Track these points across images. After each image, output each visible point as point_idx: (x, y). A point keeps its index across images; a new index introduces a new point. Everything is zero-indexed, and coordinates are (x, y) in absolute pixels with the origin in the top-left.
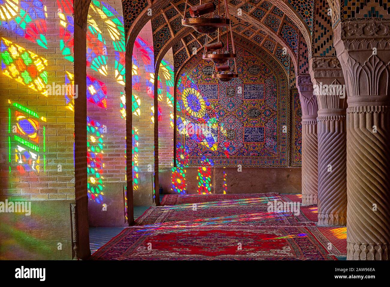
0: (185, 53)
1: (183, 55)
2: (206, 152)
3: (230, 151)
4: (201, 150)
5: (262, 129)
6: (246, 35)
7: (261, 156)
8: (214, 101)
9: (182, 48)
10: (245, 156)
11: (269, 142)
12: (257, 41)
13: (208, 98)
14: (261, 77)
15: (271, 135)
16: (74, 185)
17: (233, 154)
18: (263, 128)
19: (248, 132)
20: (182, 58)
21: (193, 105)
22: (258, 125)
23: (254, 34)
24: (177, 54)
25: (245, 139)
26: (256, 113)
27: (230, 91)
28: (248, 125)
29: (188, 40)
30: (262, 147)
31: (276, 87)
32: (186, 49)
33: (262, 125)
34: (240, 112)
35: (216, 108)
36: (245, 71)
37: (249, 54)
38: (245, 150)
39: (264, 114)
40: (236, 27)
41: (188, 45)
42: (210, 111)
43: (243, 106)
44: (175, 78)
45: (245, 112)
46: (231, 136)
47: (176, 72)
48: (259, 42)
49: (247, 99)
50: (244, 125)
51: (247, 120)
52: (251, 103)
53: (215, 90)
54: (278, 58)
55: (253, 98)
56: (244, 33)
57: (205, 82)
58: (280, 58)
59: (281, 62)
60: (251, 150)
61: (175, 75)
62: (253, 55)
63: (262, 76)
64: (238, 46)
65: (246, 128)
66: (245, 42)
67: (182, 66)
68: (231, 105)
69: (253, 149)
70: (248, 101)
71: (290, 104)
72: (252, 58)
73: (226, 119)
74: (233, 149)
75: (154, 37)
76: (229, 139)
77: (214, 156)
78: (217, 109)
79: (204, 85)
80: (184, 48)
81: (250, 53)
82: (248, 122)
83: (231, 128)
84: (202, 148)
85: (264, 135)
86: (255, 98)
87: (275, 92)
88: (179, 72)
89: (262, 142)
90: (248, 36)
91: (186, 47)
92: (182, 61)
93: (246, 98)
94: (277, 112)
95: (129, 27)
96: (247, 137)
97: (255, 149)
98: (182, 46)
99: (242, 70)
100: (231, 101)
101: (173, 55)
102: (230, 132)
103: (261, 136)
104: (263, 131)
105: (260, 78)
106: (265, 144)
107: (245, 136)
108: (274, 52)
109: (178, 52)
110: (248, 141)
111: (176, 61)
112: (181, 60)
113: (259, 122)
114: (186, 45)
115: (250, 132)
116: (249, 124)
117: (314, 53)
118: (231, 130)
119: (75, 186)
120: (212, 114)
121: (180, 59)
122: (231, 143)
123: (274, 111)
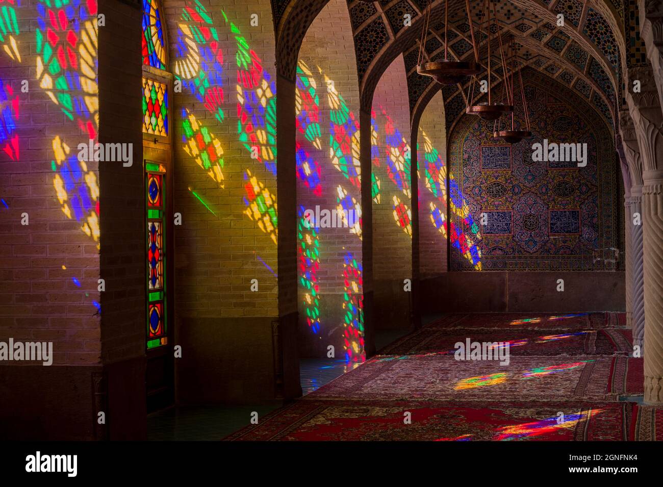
0: (462, 100)
1: (459, 103)
2: (495, 249)
3: (529, 247)
4: (486, 245)
5: (576, 214)
6: (549, 71)
7: (575, 254)
8: (505, 172)
9: (457, 93)
10: (551, 254)
11: (587, 232)
12: (566, 80)
13: (496, 166)
14: (572, 134)
15: (589, 222)
16: (277, 296)
17: (534, 252)
18: (578, 212)
19: (555, 218)
20: (457, 108)
21: (475, 178)
22: (570, 207)
23: (561, 71)
24: (449, 103)
25: (551, 229)
26: (566, 189)
27: (528, 157)
28: (556, 208)
29: (466, 81)
30: (577, 241)
31: (595, 150)
32: (463, 94)
33: (576, 207)
34: (544, 188)
35: (509, 181)
36: (550, 126)
37: (554, 101)
38: (552, 245)
39: (579, 190)
40: (534, 60)
41: (466, 89)
42: (500, 187)
43: (548, 179)
44: (447, 136)
45: (551, 188)
46: (530, 224)
47: (449, 128)
48: (569, 82)
49: (553, 169)
50: (549, 207)
51: (553, 200)
52: (560, 174)
53: (506, 155)
54: (597, 105)
55: (562, 167)
56: (546, 69)
57: (491, 143)
58: (600, 106)
59: (602, 111)
60: (561, 245)
61: (447, 133)
62: (561, 102)
63: (575, 133)
64: (538, 89)
65: (553, 212)
66: (548, 82)
67: (458, 118)
68: (529, 178)
69: (563, 244)
70: (555, 171)
71: (617, 175)
72: (559, 107)
73: (523, 199)
74: (533, 244)
75: (409, 80)
76: (529, 229)
77: (506, 254)
78: (509, 183)
79: (490, 148)
80: (460, 93)
81: (557, 99)
82: (555, 203)
83: (530, 212)
84: (488, 243)
85: (580, 222)
86: (565, 167)
87: (595, 157)
88: (454, 128)
89: (577, 232)
90: (552, 74)
91: (462, 92)
92: (457, 112)
93: (552, 167)
94: (597, 187)
95: (364, 71)
96: (554, 225)
97: (566, 244)
98: (457, 90)
99: (545, 124)
100: (530, 171)
101: (444, 104)
102: (529, 218)
103: (575, 223)
104: (578, 216)
105: (572, 136)
106: (581, 236)
107: (551, 224)
108: (590, 96)
109: (450, 99)
110: (555, 232)
111: (449, 112)
112: (456, 110)
113: (571, 203)
114: (462, 88)
115: (558, 218)
116: (557, 206)
117: (621, 105)
118: (530, 215)
119: (278, 298)
120: (502, 192)
121: (454, 109)
122: (531, 236)
123: (593, 185)
